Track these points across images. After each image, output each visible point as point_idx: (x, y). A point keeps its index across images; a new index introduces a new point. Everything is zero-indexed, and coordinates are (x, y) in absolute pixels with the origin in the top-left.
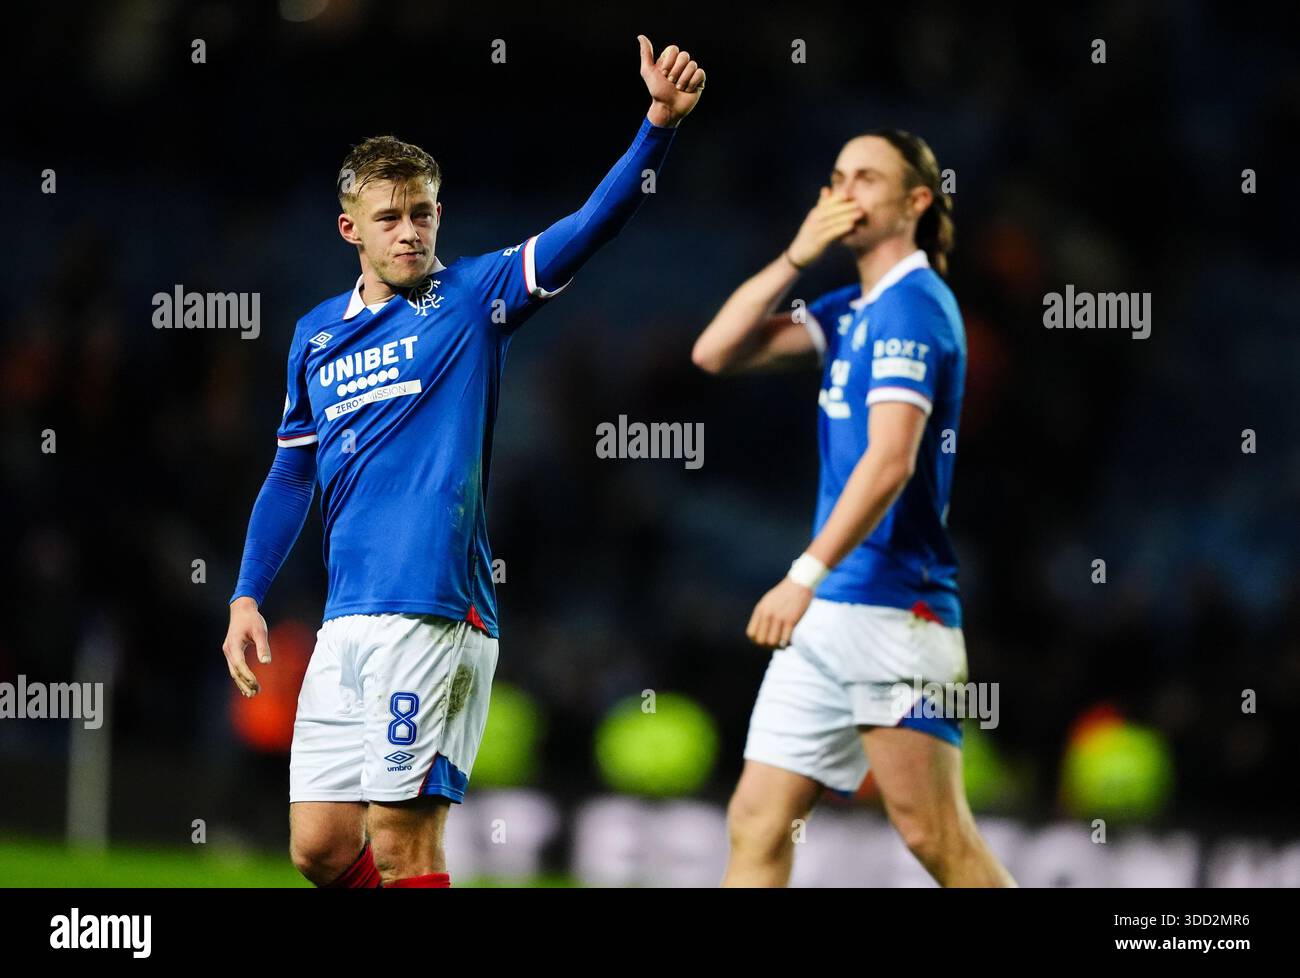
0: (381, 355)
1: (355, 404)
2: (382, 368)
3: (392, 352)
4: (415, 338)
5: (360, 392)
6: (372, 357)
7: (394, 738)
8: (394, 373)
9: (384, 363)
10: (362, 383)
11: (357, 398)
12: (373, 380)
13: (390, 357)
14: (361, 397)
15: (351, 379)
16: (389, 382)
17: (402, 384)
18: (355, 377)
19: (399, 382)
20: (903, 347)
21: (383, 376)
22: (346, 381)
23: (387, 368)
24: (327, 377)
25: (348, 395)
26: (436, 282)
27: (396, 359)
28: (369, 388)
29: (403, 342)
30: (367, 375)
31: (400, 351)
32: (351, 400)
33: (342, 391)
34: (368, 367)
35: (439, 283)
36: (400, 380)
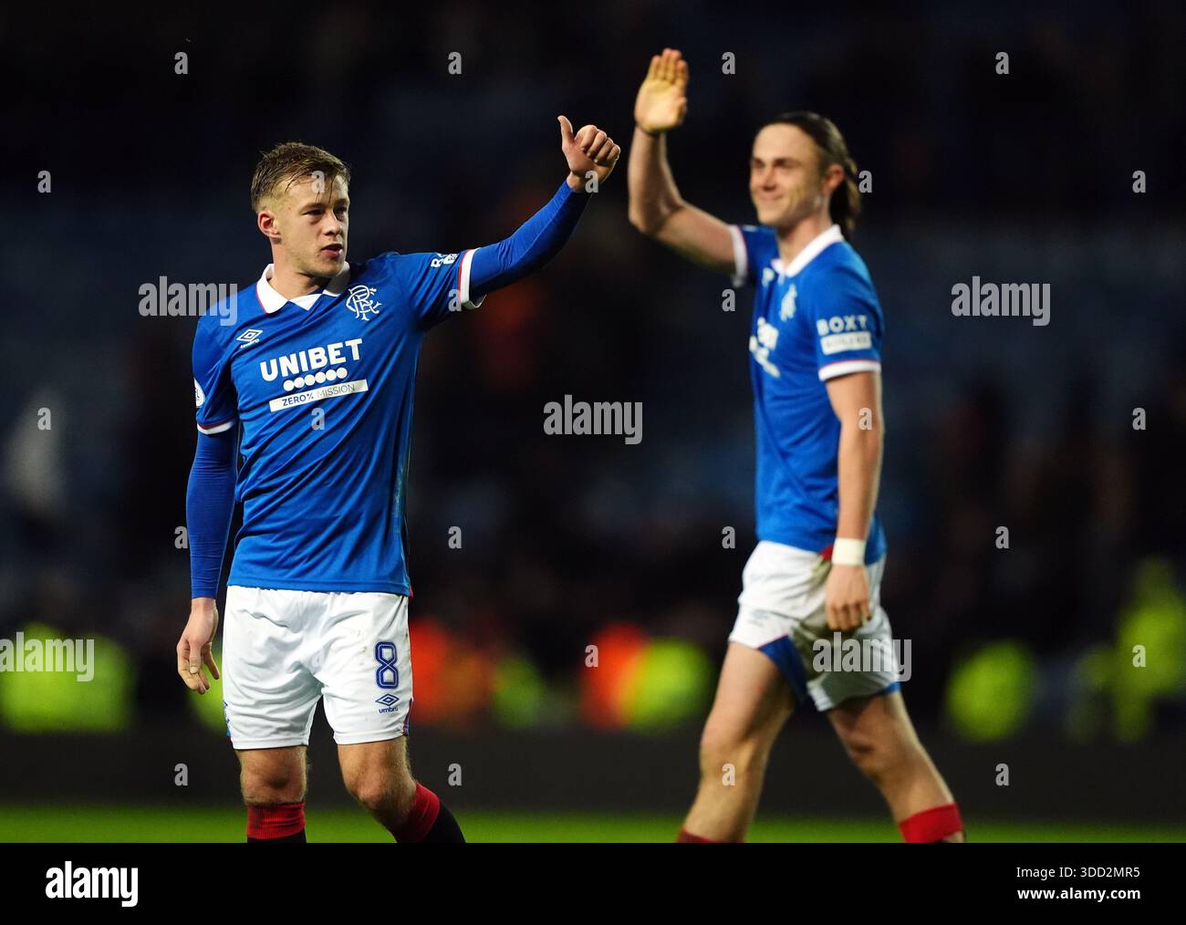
0: (327, 354)
1: (303, 398)
2: (329, 367)
3: (338, 353)
4: (359, 341)
5: (307, 388)
6: (317, 356)
7: (383, 683)
8: (342, 373)
9: (332, 363)
10: (310, 380)
11: (305, 393)
12: (320, 377)
13: (337, 357)
14: (309, 392)
15: (297, 376)
16: (338, 381)
17: (351, 383)
18: (301, 374)
19: (348, 381)
20: (845, 324)
21: (331, 375)
22: (292, 377)
23: (336, 368)
24: (270, 372)
25: (296, 390)
26: (372, 289)
27: (343, 360)
28: (316, 385)
29: (348, 343)
30: (314, 373)
31: (346, 352)
32: (298, 395)
33: (288, 386)
34: (315, 366)
35: (375, 290)
36: (349, 379)
